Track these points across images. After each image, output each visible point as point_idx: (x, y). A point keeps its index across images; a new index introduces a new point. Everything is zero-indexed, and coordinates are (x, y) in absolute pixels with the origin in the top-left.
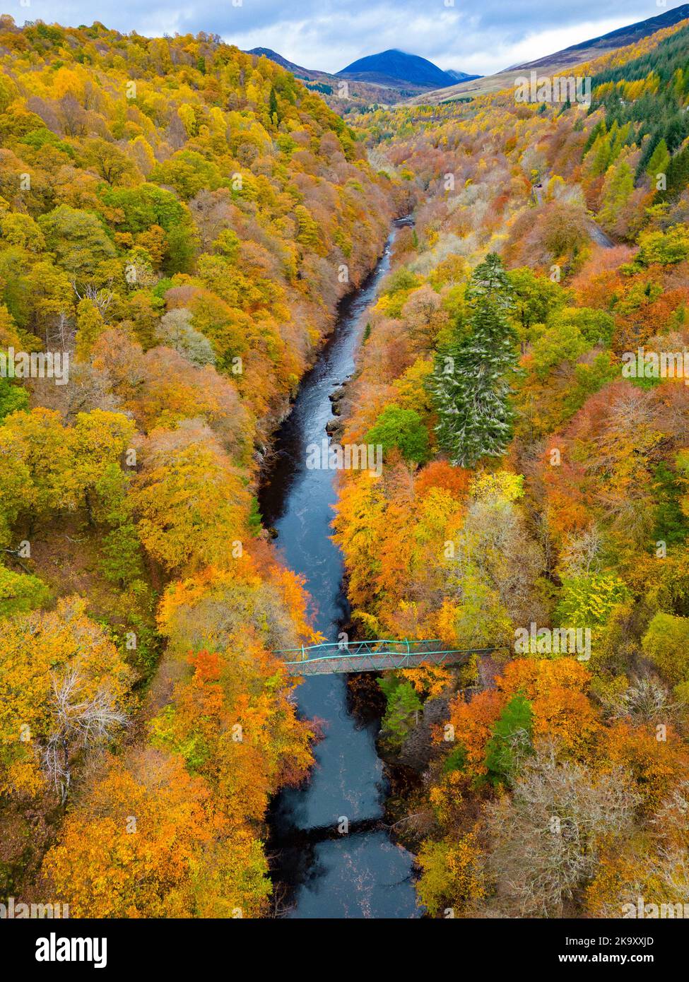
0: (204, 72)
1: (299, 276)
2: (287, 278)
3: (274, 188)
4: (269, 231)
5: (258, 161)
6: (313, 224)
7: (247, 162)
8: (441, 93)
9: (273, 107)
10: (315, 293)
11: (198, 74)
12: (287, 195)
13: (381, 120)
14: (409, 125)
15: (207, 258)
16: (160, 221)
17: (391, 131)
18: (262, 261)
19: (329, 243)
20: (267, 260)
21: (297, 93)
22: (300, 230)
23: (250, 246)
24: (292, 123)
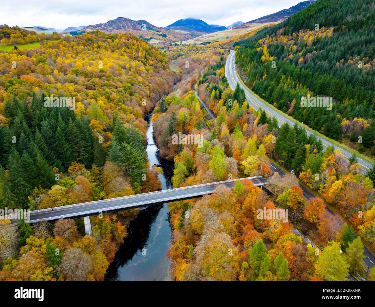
0: (128, 48)
1: (149, 96)
2: (147, 97)
3: (145, 81)
4: (144, 90)
5: (142, 75)
6: (152, 87)
7: (140, 75)
8: (204, 37)
9: (146, 58)
10: (152, 99)
11: (127, 49)
12: (148, 82)
13: (180, 50)
14: (189, 52)
15: (135, 94)
16: (129, 89)
17: (183, 53)
18: (143, 94)
19: (156, 91)
20: (144, 94)
21: (152, 52)
22: (150, 88)
23: (141, 92)
24: (150, 61)
